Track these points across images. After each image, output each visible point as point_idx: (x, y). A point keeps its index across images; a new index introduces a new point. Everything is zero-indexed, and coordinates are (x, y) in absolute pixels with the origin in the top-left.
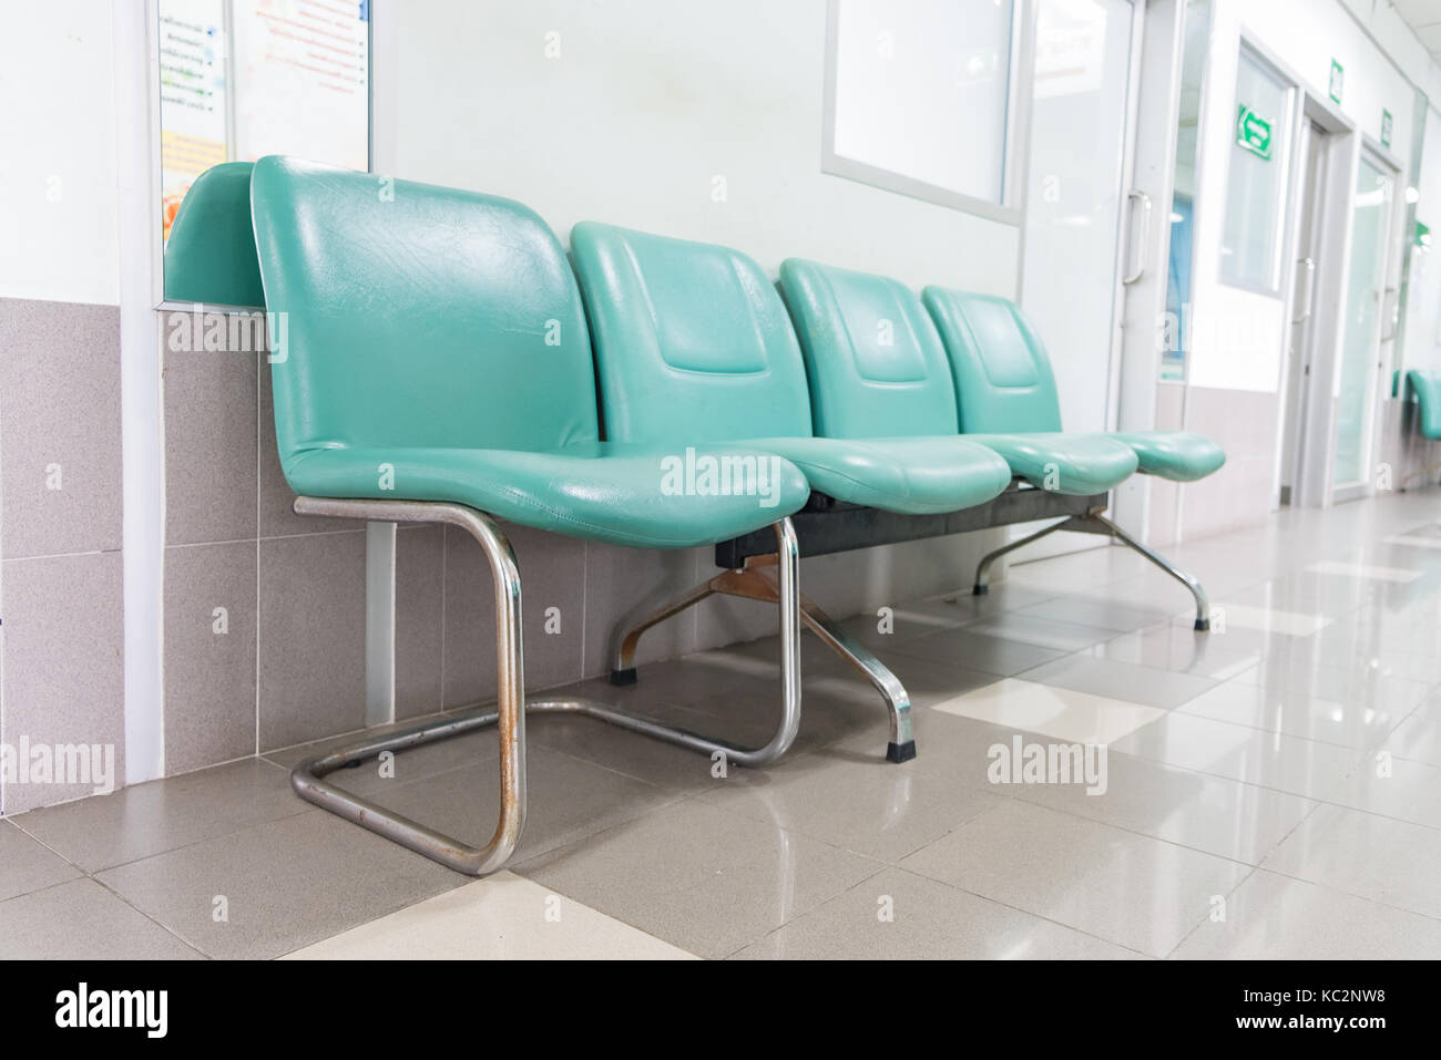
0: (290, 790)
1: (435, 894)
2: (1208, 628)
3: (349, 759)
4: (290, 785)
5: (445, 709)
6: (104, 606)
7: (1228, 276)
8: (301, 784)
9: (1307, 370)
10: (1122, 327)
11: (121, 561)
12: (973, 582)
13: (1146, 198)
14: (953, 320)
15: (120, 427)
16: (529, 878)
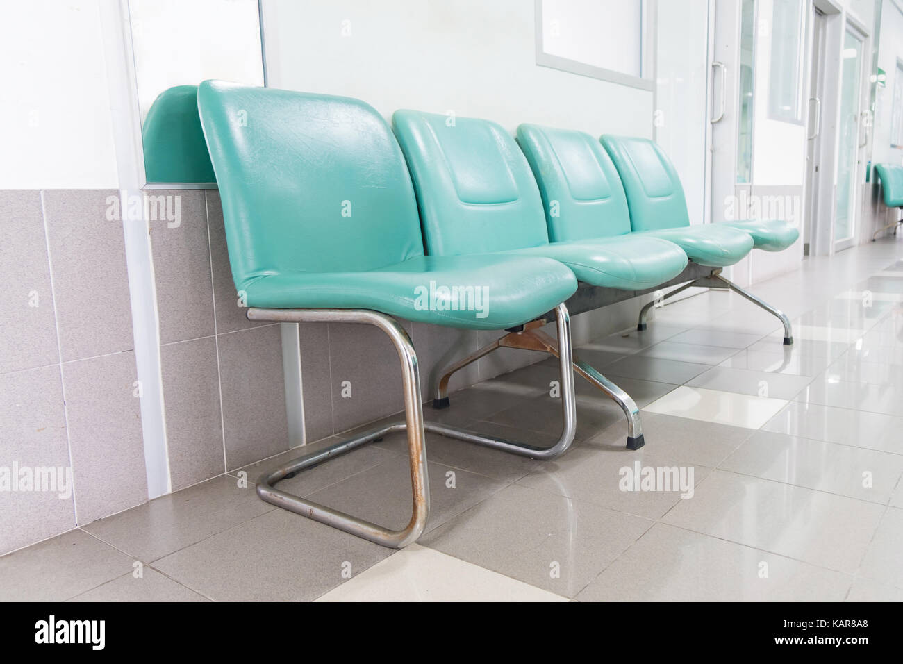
0: (255, 496)
1: (374, 563)
2: (792, 343)
3: (288, 472)
4: (255, 493)
5: (335, 433)
6: (126, 387)
7: (774, 114)
8: (263, 491)
9: (817, 169)
10: (711, 151)
11: (134, 356)
12: (637, 322)
13: (723, 66)
14: (621, 156)
15: (127, 270)
16: (431, 547)
